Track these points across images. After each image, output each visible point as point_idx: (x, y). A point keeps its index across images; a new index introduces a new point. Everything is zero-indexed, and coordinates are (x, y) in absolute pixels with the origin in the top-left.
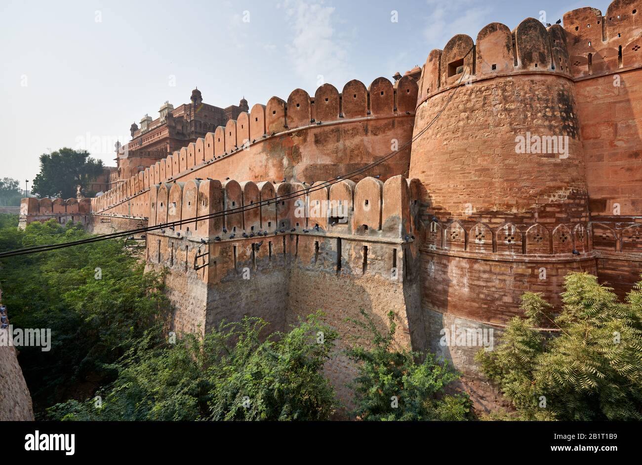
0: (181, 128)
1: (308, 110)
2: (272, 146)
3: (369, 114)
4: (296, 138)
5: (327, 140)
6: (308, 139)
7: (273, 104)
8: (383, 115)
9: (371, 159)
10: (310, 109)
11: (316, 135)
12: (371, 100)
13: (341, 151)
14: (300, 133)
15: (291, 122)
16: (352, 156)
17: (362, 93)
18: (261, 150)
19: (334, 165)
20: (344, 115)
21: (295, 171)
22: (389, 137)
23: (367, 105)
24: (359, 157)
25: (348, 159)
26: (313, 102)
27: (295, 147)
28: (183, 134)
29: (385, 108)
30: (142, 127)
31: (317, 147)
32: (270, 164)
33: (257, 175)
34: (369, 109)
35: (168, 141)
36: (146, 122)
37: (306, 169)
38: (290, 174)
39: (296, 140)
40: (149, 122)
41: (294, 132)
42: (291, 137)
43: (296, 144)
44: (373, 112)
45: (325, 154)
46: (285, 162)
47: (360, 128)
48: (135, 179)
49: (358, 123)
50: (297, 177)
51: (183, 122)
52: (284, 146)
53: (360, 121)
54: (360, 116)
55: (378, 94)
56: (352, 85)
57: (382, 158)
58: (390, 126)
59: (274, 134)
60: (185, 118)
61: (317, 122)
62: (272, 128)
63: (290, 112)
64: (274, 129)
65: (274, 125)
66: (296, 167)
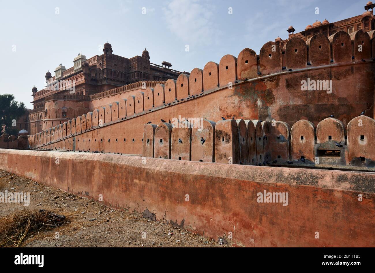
0: (94, 75)
1: (279, 59)
2: (245, 90)
3: (332, 62)
4: (269, 83)
5: (297, 85)
6: (280, 84)
7: (246, 55)
8: (343, 63)
9: (336, 100)
10: (281, 59)
11: (287, 81)
12: (333, 50)
13: (310, 93)
14: (272, 79)
15: (264, 69)
16: (319, 98)
17: (326, 45)
18: (232, 94)
19: (305, 106)
20: (311, 63)
21: (270, 111)
22: (349, 81)
23: (330, 55)
24: (326, 99)
25: (317, 100)
26: (283, 53)
27: (269, 90)
28: (96, 81)
29: (345, 57)
30: (56, 74)
31: (289, 90)
32: (244, 105)
33: (229, 114)
34: (332, 57)
35: (85, 87)
36: (60, 71)
37: (280, 109)
38: (265, 113)
39: (269, 85)
40: (63, 71)
41: (266, 78)
42: (264, 82)
43: (269, 88)
44: (335, 60)
45: (296, 97)
46: (259, 103)
47: (325, 74)
48: (81, 119)
49: (324, 70)
50: (272, 116)
51: (96, 70)
52: (257, 90)
53: (325, 68)
54: (325, 64)
55: (339, 45)
56: (318, 38)
57: (345, 99)
58: (350, 72)
59: (247, 80)
60: (98, 67)
61: (287, 69)
62: (244, 75)
63: (262, 61)
64: (246, 76)
65: (246, 72)
66: (270, 107)
